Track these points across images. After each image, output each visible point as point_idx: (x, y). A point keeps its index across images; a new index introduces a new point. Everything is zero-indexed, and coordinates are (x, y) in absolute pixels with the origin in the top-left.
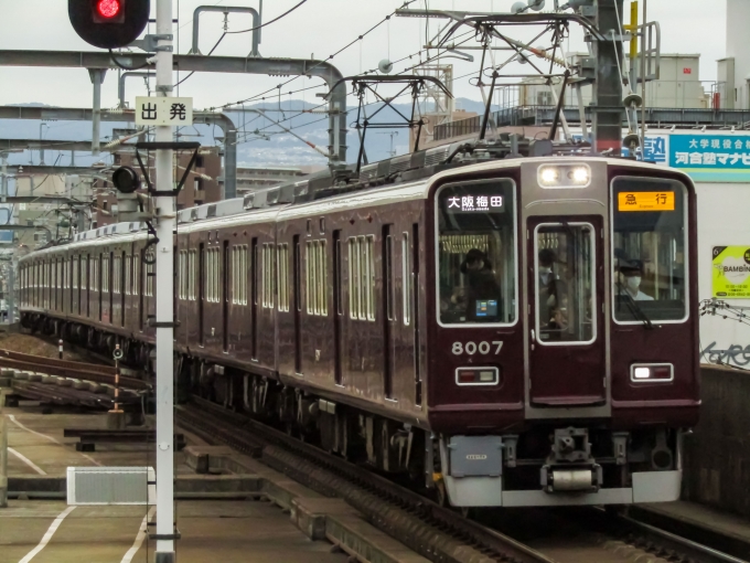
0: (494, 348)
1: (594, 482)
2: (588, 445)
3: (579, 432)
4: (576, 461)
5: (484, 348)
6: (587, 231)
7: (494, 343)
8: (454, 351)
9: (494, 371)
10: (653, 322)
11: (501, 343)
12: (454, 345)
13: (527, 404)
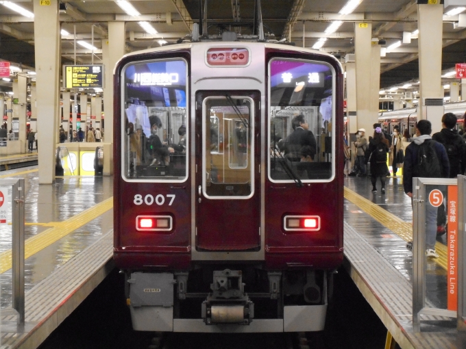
0: (168, 200)
1: (246, 316)
2: (242, 285)
3: (234, 273)
4: (231, 298)
5: (160, 199)
6: (248, 104)
7: (168, 196)
8: (135, 202)
9: (169, 219)
10: (303, 181)
11: (173, 196)
12: (136, 196)
13: (193, 248)
